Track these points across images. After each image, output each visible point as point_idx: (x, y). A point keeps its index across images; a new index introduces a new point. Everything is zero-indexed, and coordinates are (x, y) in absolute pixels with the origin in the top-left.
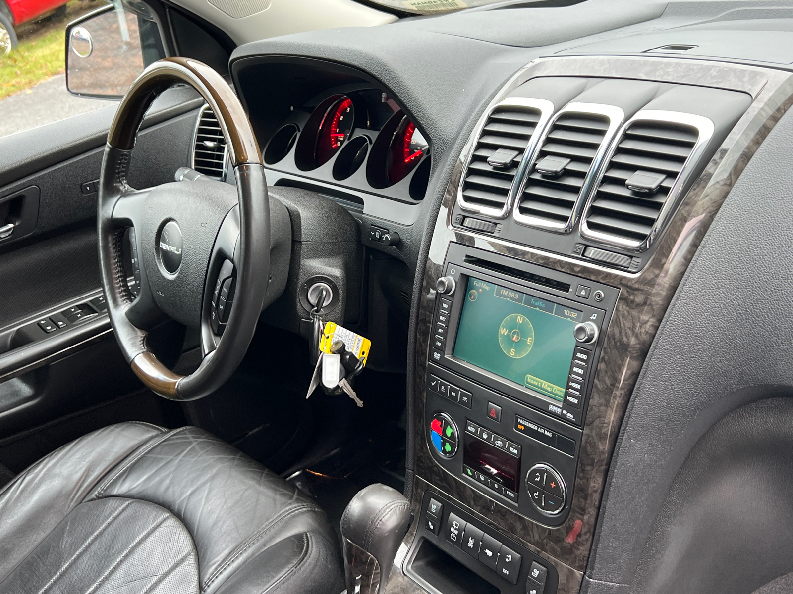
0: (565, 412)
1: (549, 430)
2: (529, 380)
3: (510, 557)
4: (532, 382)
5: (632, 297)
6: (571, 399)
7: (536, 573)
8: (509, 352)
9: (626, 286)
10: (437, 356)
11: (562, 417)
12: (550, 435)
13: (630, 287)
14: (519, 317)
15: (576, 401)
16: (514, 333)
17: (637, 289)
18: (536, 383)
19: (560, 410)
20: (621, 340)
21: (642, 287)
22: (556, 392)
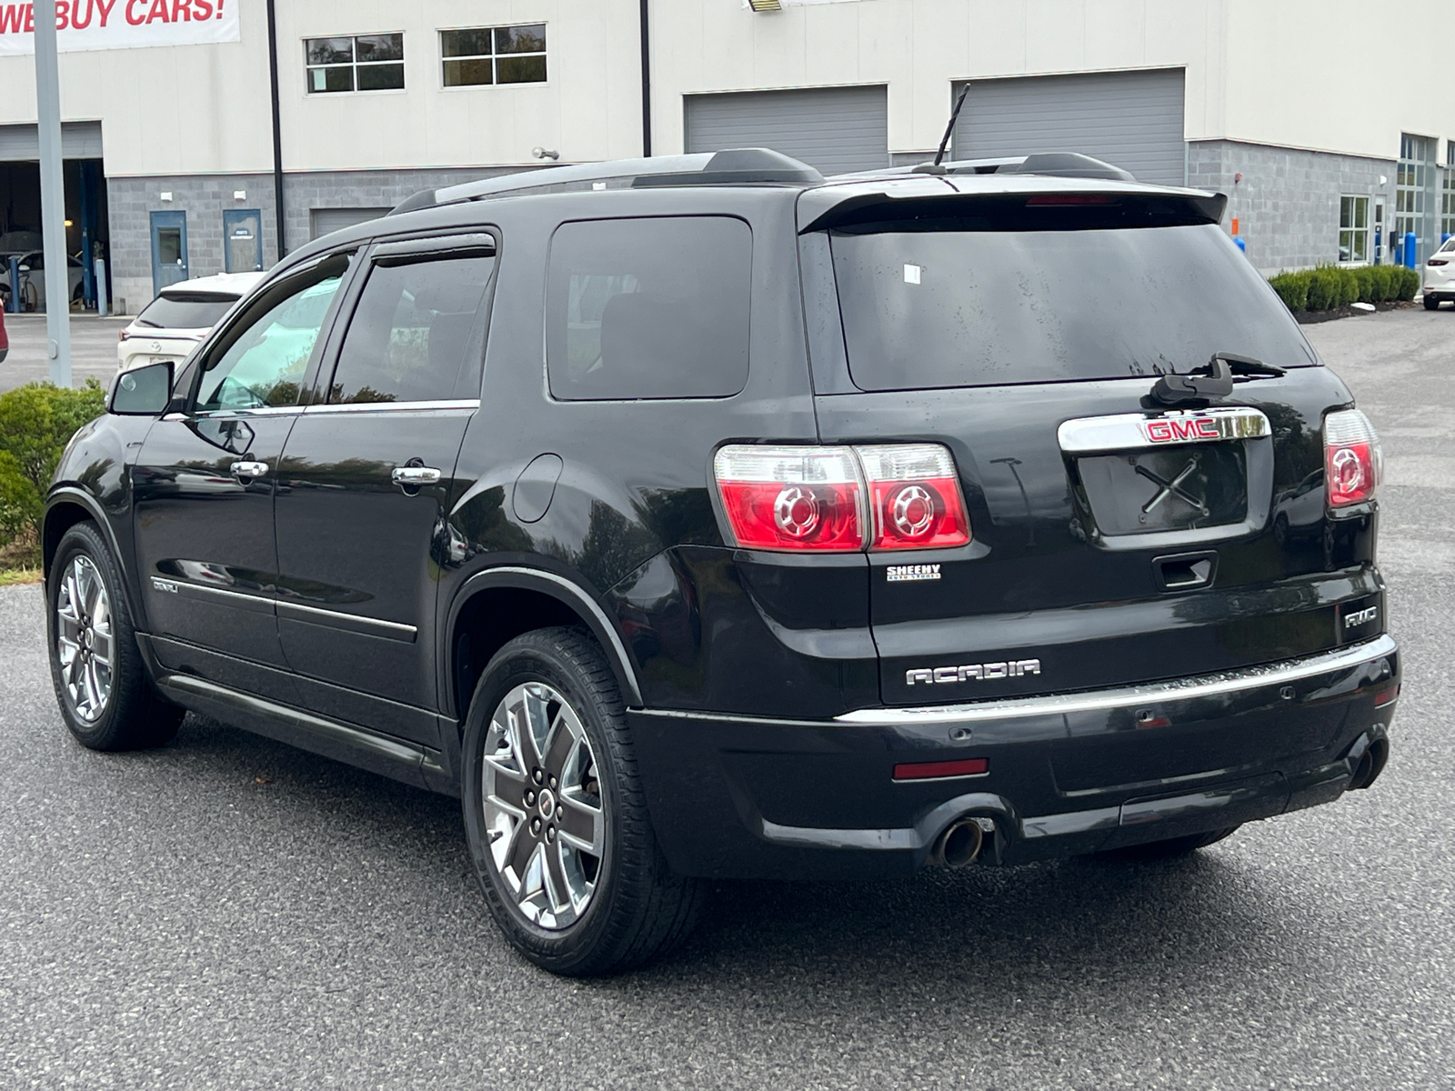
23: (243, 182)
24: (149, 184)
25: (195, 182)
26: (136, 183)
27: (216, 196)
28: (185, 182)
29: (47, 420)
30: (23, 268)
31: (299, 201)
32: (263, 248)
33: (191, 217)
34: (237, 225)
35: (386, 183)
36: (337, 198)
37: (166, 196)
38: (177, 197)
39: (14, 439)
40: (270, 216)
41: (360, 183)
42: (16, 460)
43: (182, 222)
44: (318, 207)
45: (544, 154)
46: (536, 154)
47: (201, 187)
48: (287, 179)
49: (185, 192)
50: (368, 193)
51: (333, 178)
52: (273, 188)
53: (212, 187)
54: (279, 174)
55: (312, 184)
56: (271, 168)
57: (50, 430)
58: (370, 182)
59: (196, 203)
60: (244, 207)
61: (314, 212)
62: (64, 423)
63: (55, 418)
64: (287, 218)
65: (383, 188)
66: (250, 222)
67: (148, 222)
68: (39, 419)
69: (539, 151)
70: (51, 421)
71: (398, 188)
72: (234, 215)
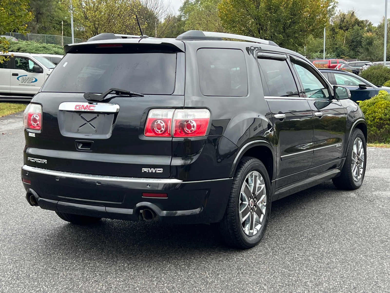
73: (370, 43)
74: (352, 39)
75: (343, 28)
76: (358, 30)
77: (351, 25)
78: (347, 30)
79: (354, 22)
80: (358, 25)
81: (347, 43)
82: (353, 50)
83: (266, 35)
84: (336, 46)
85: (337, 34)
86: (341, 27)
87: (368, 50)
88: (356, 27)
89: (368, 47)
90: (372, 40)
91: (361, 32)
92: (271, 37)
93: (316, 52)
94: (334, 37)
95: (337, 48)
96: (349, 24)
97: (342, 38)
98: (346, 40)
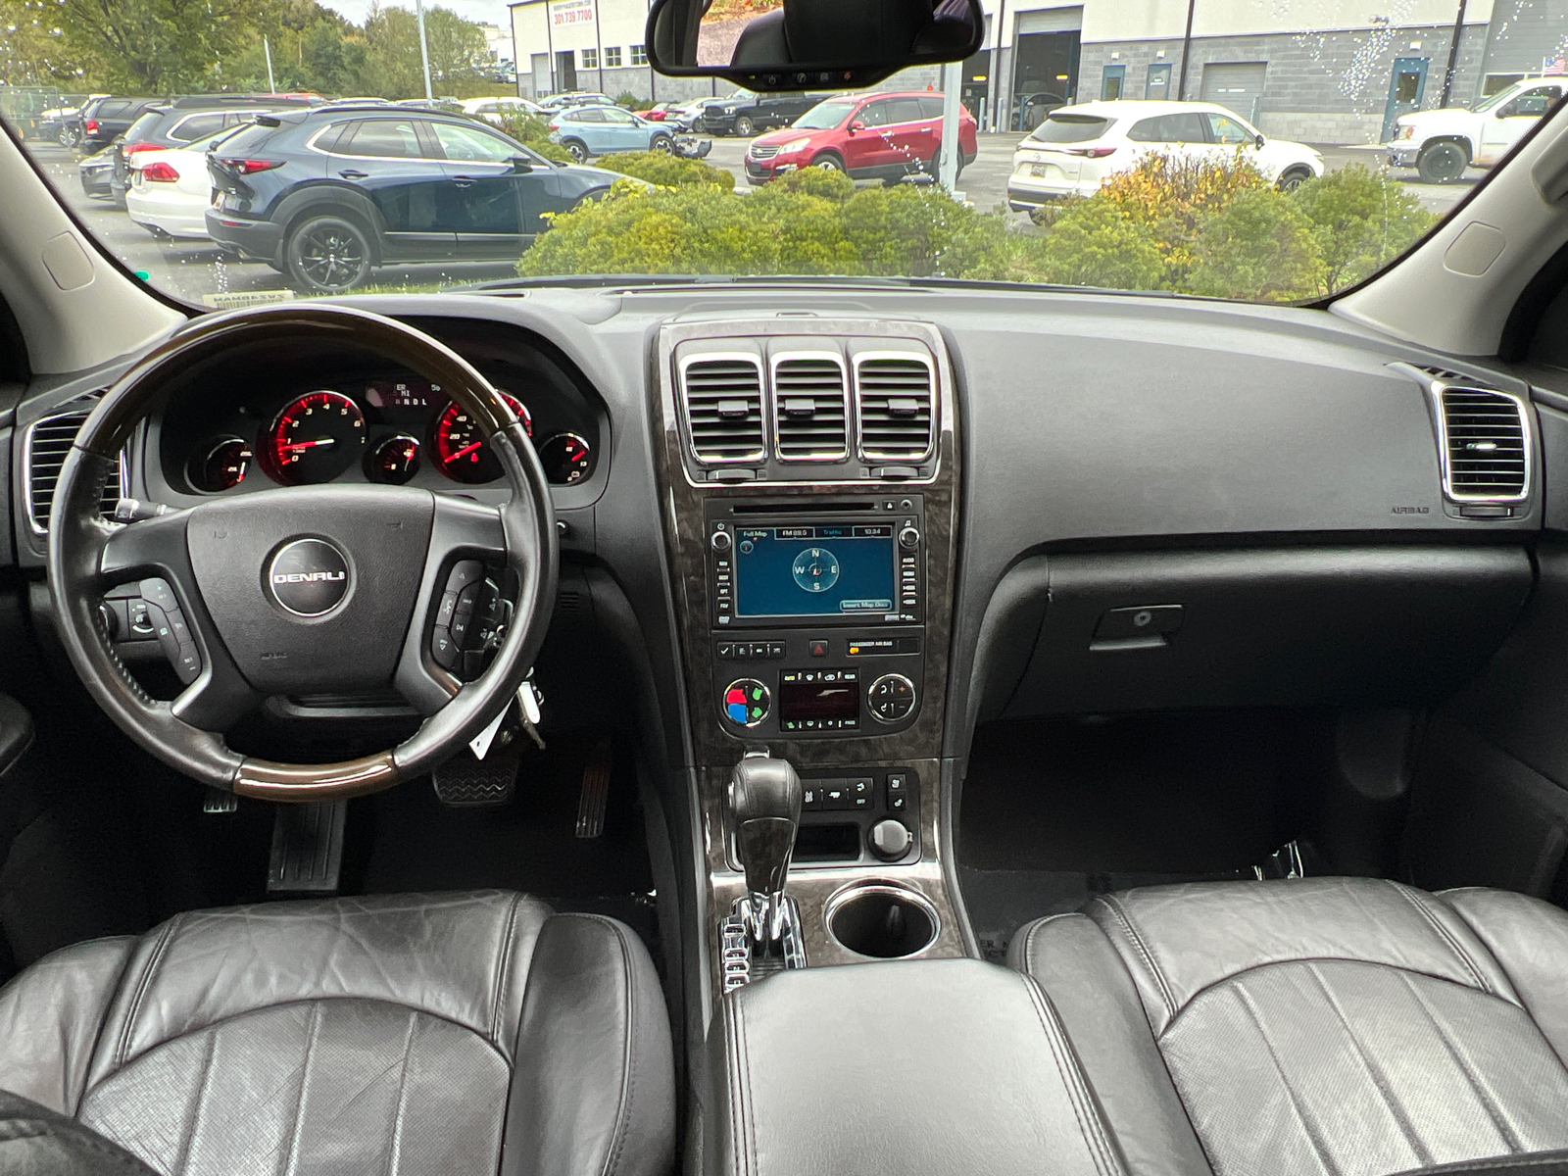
0: (903, 616)
1: (888, 640)
2: (845, 606)
3: (862, 785)
4: (849, 606)
5: (937, 498)
6: (908, 602)
7: (896, 784)
8: (813, 588)
9: (928, 490)
10: (724, 620)
11: (903, 622)
12: (890, 644)
13: (933, 491)
14: (814, 551)
15: (913, 602)
16: (813, 568)
17: (938, 490)
18: (854, 606)
19: (897, 616)
20: (941, 535)
21: (941, 487)
22: (880, 605)
23: (1165, 45)
24: (1105, 47)
25: (1134, 45)
26: (1098, 46)
27: (1146, 55)
28: (1128, 46)
29: (883, 219)
30: (1029, 104)
31: (1198, 58)
32: (1170, 91)
33: (1128, 70)
34: (1156, 75)
35: (1258, 44)
36: (1223, 55)
37: (1115, 55)
38: (1122, 56)
39: (856, 233)
40: (1177, 69)
41: (1240, 44)
42: (855, 250)
43: (1122, 72)
44: (1210, 61)
45: (1378, 20)
46: (1371, 20)
47: (1137, 49)
48: (1194, 43)
49: (1128, 53)
50: (1245, 52)
51: (1223, 41)
52: (1182, 50)
53: (1145, 48)
54: (1188, 40)
55: (1209, 45)
56: (1183, 34)
57: (885, 228)
58: (1247, 44)
59: (1132, 60)
60: (1162, 62)
61: (1207, 65)
62: (897, 221)
63: (890, 216)
64: (1189, 70)
65: (1256, 48)
66: (1164, 73)
67: (1101, 73)
68: (877, 217)
69: (1374, 18)
70: (886, 219)
71: (1266, 47)
72: (1155, 68)
73: (359, 60)
74: (317, 50)
75: (292, 24)
76: (324, 29)
77: (307, 18)
78: (301, 28)
79: (313, 11)
80: (324, 19)
81: (307, 59)
82: (321, 74)
83: (128, 21)
84: (285, 66)
85: (282, 38)
86: (286, 21)
87: (356, 74)
88: (320, 23)
89: (358, 69)
90: (362, 52)
91: (331, 34)
92: (143, 25)
93: (249, 76)
94: (276, 44)
95: (286, 69)
96: (303, 16)
97: (295, 47)
98: (303, 52)
